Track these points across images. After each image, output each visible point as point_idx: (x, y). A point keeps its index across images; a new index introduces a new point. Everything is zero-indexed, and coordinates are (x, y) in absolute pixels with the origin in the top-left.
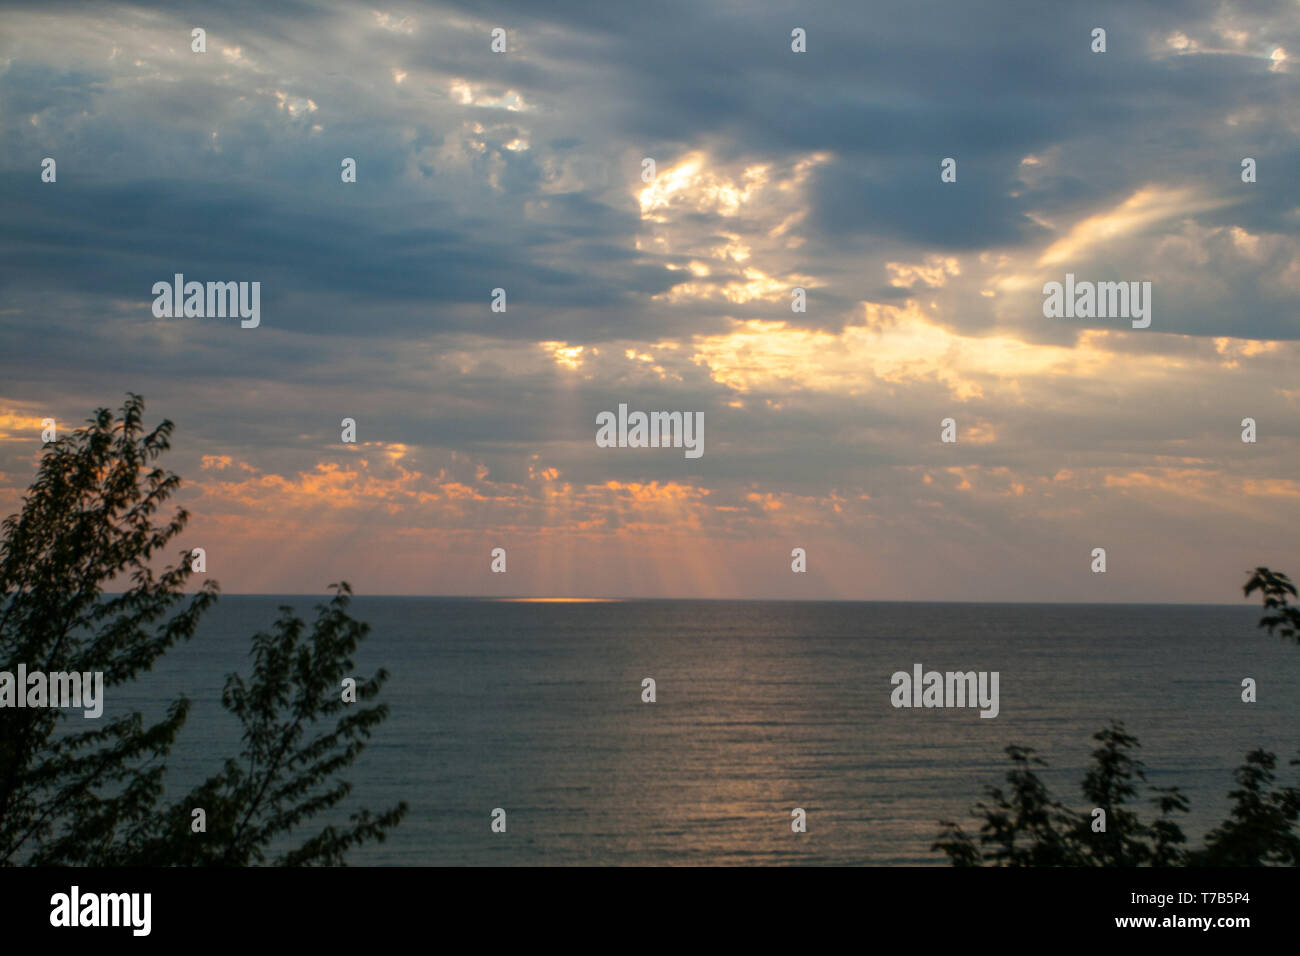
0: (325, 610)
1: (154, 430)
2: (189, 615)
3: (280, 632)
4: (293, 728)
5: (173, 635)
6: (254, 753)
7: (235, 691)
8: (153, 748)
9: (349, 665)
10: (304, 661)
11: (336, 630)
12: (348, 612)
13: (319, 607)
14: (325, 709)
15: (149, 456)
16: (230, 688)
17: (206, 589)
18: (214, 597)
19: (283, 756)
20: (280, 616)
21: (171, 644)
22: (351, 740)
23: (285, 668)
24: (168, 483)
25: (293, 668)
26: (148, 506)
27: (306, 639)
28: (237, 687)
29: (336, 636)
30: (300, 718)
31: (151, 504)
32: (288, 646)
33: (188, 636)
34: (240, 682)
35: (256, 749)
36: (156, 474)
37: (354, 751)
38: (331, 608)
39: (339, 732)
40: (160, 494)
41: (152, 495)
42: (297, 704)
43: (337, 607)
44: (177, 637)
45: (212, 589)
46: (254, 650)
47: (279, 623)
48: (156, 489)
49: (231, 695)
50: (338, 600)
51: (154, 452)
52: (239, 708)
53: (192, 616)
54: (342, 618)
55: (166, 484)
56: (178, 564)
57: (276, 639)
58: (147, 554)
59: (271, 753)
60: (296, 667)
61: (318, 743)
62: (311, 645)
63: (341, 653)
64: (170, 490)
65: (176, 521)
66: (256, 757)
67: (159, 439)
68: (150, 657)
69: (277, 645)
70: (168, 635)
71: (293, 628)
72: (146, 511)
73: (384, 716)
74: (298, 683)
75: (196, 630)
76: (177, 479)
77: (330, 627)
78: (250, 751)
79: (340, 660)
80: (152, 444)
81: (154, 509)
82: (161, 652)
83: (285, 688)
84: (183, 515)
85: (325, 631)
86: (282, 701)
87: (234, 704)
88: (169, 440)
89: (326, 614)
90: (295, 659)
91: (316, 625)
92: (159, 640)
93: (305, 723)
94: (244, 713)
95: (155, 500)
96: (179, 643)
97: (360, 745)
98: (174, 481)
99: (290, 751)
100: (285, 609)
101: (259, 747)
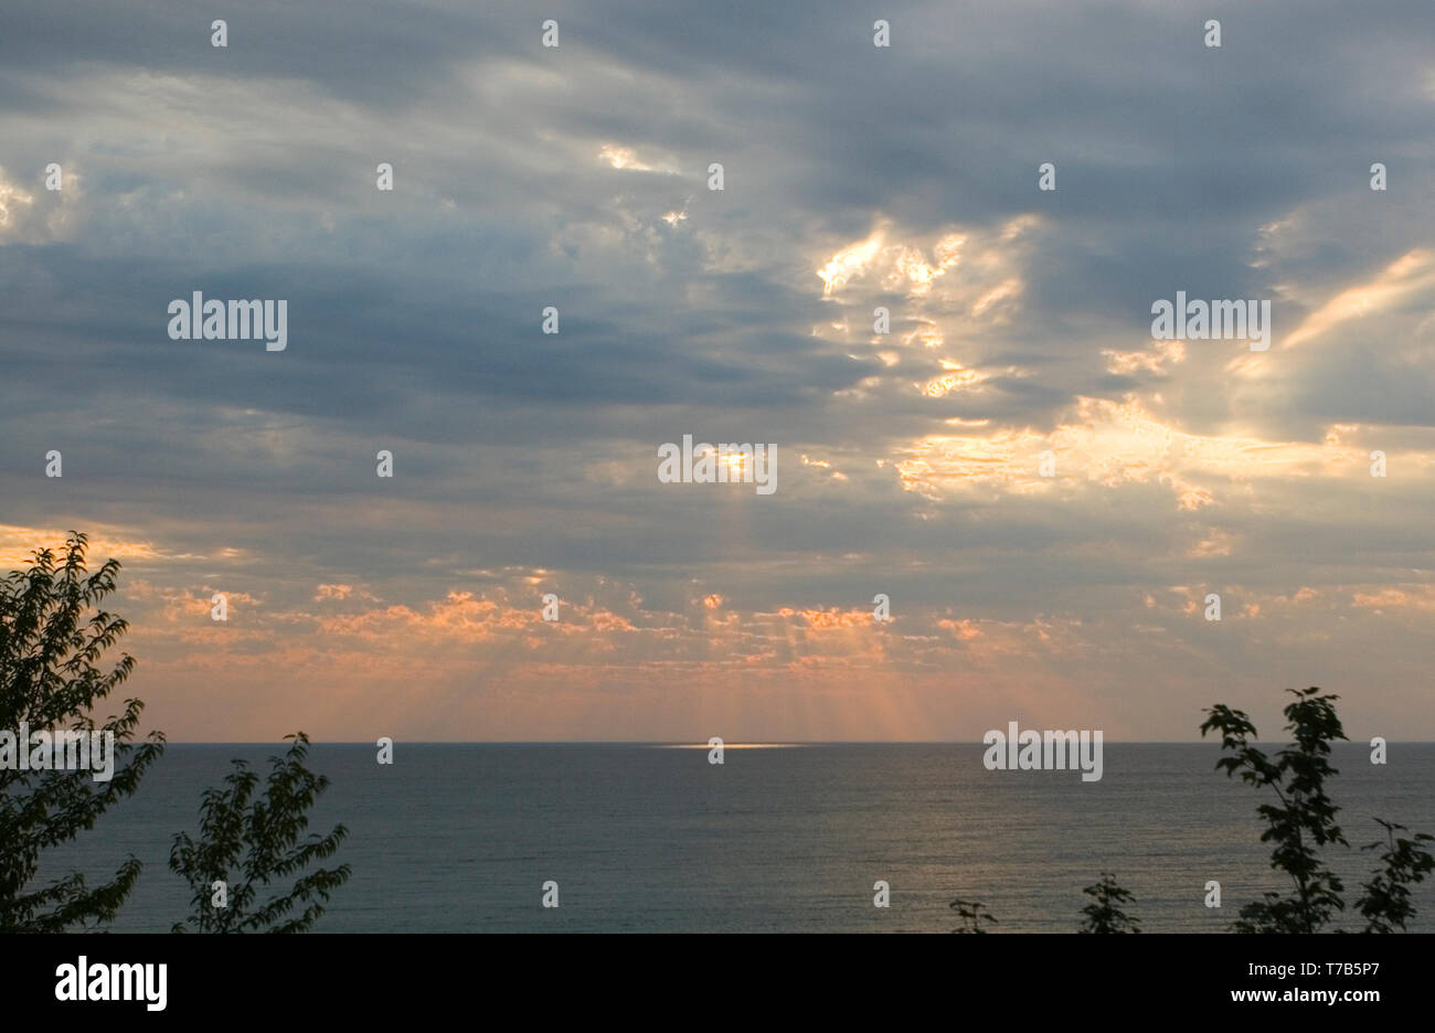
0: (280, 762)
1: (99, 570)
2: (133, 768)
3: (232, 787)
4: (244, 890)
5: (115, 790)
6: (203, 917)
7: (183, 851)
8: (97, 912)
9: (304, 821)
10: (258, 819)
11: (293, 784)
12: (304, 766)
13: (273, 759)
14: (278, 869)
15: (93, 599)
16: (178, 849)
17: (151, 741)
18: (160, 748)
19: (232, 920)
20: (233, 770)
21: (114, 800)
22: (308, 904)
23: (236, 826)
24: (115, 626)
25: (246, 827)
26: (92, 652)
27: (259, 794)
28: (185, 846)
29: (291, 790)
30: (253, 878)
31: (95, 649)
32: (239, 801)
33: (130, 791)
34: (189, 842)
35: (205, 914)
36: (102, 617)
37: (313, 915)
38: (286, 761)
39: (295, 894)
40: (106, 640)
41: (96, 640)
42: (248, 863)
43: (294, 758)
44: (121, 793)
45: (158, 741)
46: (205, 805)
47: (230, 778)
48: (101, 633)
49: (178, 856)
50: (295, 751)
51: (99, 595)
52: (186, 871)
53: (135, 769)
54: (299, 771)
55: (111, 627)
56: (121, 714)
57: (226, 795)
58: (89, 704)
59: (220, 918)
60: (250, 825)
61: (272, 906)
62: (266, 800)
63: (297, 808)
64: (116, 635)
65: (120, 668)
66: (205, 922)
67: (103, 580)
68: (91, 815)
69: (228, 800)
70: (110, 791)
71: (246, 783)
72: (90, 658)
73: (346, 878)
74: (250, 842)
75: (139, 785)
76: (123, 624)
77: (286, 780)
78: (199, 916)
79: (296, 816)
80: (95, 586)
81: (98, 656)
82: (101, 809)
83: (236, 847)
84: (128, 662)
85: (281, 785)
86: (233, 862)
87: (182, 865)
88: (114, 581)
89: (282, 766)
90: (250, 817)
91: (271, 780)
92: (100, 797)
93: (257, 883)
94: (193, 875)
95: (99, 645)
96: (123, 798)
97: (319, 908)
98: (120, 625)
99: (241, 915)
100: (238, 762)
101: (207, 911)
